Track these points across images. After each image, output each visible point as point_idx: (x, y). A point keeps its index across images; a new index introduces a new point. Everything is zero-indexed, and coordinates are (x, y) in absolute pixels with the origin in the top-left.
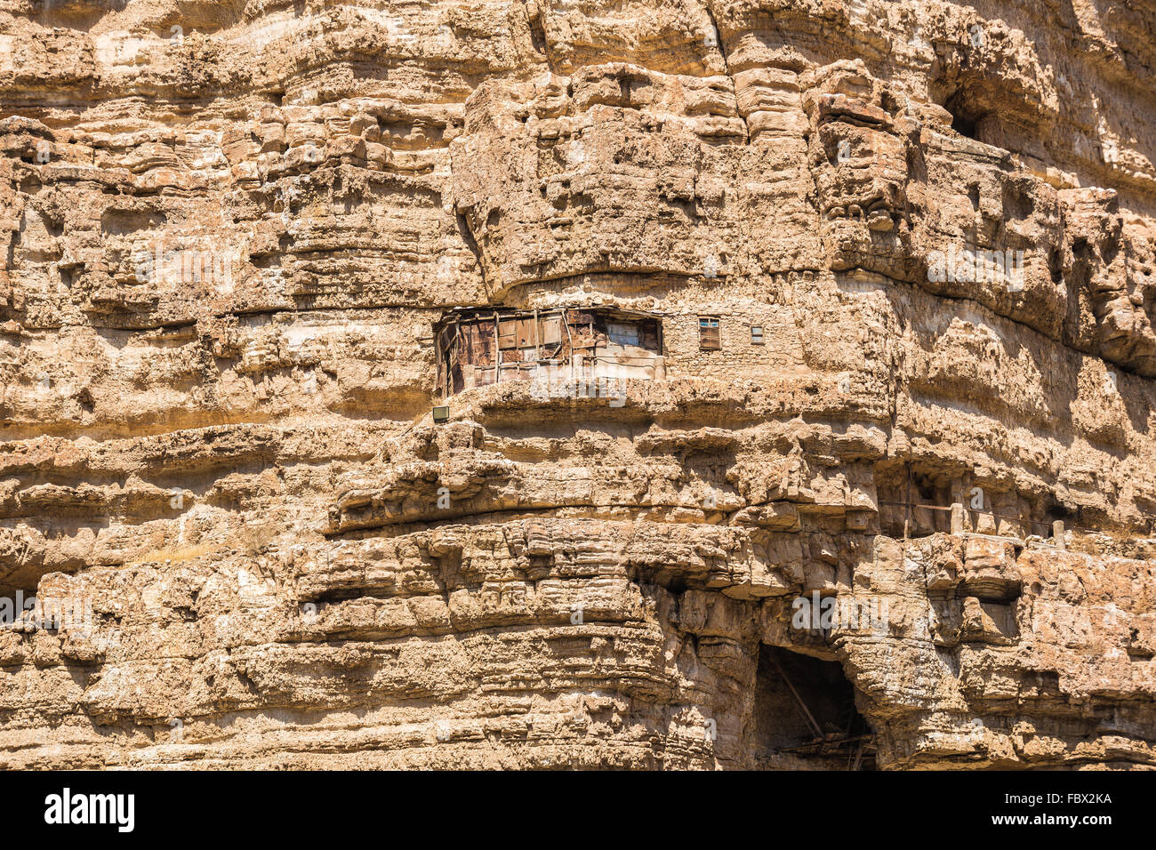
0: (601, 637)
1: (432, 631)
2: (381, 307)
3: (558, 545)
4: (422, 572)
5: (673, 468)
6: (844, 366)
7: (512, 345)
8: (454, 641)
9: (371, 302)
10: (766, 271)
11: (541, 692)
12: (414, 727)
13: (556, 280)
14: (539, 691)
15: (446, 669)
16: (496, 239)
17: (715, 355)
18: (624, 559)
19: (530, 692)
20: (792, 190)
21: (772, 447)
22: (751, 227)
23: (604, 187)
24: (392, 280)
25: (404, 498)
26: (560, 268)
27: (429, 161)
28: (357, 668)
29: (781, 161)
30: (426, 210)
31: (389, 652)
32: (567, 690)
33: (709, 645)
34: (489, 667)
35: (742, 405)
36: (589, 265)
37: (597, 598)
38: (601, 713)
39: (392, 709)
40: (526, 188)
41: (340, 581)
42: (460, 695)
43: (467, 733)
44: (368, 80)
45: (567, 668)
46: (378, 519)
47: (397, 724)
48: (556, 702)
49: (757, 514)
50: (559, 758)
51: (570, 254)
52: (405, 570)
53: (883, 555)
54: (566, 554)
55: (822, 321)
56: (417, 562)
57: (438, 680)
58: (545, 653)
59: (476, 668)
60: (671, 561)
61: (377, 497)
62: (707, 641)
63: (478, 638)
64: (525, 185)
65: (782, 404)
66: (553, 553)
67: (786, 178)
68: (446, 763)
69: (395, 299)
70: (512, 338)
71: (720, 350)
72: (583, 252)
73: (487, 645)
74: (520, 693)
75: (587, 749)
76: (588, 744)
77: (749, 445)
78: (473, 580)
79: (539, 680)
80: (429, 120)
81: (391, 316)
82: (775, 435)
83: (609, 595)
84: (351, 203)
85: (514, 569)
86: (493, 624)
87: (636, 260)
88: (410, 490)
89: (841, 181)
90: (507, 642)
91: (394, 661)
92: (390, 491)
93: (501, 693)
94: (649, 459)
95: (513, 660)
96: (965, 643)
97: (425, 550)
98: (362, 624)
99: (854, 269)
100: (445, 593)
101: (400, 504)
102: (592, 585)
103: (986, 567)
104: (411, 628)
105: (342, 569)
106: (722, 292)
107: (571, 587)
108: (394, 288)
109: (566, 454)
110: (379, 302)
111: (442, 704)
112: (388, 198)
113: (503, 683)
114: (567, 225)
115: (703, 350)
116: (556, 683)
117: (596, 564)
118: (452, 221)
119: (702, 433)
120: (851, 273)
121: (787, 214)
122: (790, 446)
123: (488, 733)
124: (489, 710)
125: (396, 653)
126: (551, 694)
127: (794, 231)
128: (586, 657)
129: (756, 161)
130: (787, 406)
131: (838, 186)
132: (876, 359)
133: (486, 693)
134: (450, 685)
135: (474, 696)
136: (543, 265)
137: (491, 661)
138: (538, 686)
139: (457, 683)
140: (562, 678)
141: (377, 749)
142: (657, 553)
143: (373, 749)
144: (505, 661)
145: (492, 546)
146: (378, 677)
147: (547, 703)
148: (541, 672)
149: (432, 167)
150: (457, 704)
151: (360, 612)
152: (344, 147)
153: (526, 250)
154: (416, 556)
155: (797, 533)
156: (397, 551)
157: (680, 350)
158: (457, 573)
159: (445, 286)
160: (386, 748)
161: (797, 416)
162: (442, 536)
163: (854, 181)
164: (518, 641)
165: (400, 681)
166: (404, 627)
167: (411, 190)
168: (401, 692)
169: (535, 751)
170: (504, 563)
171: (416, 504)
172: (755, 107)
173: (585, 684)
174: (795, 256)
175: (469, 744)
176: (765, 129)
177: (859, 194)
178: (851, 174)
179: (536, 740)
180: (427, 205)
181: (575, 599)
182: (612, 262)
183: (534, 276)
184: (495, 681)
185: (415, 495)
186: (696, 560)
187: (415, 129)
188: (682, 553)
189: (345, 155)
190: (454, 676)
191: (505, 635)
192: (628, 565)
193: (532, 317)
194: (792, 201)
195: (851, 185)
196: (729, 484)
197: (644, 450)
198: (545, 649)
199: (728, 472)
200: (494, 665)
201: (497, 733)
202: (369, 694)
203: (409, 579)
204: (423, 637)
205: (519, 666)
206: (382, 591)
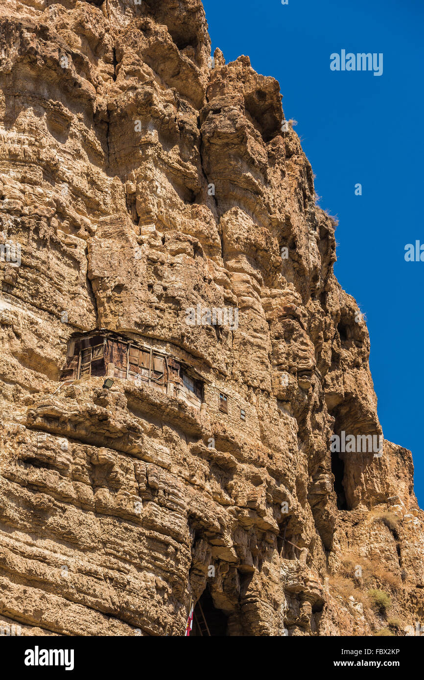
0: (173, 546)
1: (83, 505)
2: (45, 310)
3: (162, 485)
4: (85, 470)
5: (206, 468)
6: (280, 450)
7: (137, 363)
8: (93, 516)
9: (40, 304)
10: (245, 383)
11: (135, 565)
12: (65, 558)
13: (150, 338)
14: (134, 564)
15: (88, 531)
16: (116, 301)
17: (225, 416)
18: (188, 508)
19: (130, 563)
20: (264, 346)
21: (250, 479)
22: (240, 356)
23: (188, 299)
24: (55, 297)
25: (80, 423)
26: (157, 333)
27: (75, 242)
28: (42, 510)
29: (259, 328)
30: (67, 268)
31: (61, 508)
32: (147, 569)
33: (196, 575)
34: (113, 539)
35: (240, 448)
36: (173, 338)
37: (176, 524)
38: (161, 590)
39: (53, 543)
40: (139, 281)
41: (45, 455)
42: (93, 549)
43: (96, 572)
44: (47, 183)
45: (153, 557)
46: (60, 428)
47: (55, 552)
48: (142, 574)
49: (239, 512)
50: (139, 607)
51: (163, 327)
52: (76, 464)
53: (275, 561)
54: (164, 491)
55: (271, 422)
56: (84, 462)
57: (83, 535)
58: (144, 543)
59: (105, 537)
60: (206, 519)
61: (66, 415)
62: (197, 572)
63: (109, 520)
64: (140, 279)
65: (259, 457)
66: (159, 488)
67: (261, 338)
68: (83, 586)
69: (52, 308)
70: (136, 359)
71: (227, 414)
72: (170, 329)
73: (115, 526)
74: (125, 561)
75: (153, 608)
76: (153, 605)
77: (241, 472)
78: (115, 486)
79: (136, 558)
80: (74, 220)
81: (49, 318)
82: (253, 473)
83: (180, 524)
84: (40, 244)
85: (136, 488)
86: (121, 515)
87: (195, 346)
88: (87, 419)
89: (291, 352)
90: (126, 528)
91: (62, 514)
92: (76, 415)
93: (116, 557)
94: (196, 457)
95: (126, 541)
96: (298, 626)
97: (90, 457)
98: (50, 485)
99: (287, 401)
100: (95, 487)
101: (76, 424)
102: (173, 515)
103: (317, 588)
104: (74, 499)
105: (47, 448)
106: (223, 384)
107: (163, 511)
108: (54, 302)
109: (156, 436)
110: (45, 307)
111: (80, 550)
112: (54, 252)
113: (118, 552)
114: (162, 310)
115: (221, 410)
116: (144, 564)
117: (177, 504)
118: (83, 280)
119: (227, 455)
120: (285, 403)
121: (259, 357)
122: (262, 483)
123: (106, 578)
124: (108, 564)
125: (64, 510)
126: (140, 569)
127: (261, 368)
128: (163, 555)
129: (246, 322)
130: (261, 460)
131: (288, 354)
132: (293, 454)
133: (107, 554)
134: (89, 541)
135: (99, 553)
136: (148, 327)
137: (115, 536)
138: (135, 561)
139: (93, 541)
140: (148, 562)
141: (45, 562)
142: (202, 511)
143: (42, 561)
144: (122, 539)
145: (127, 470)
146: (51, 520)
147: (137, 573)
148: (139, 554)
149: (76, 246)
150: (90, 554)
151: (51, 478)
152: (46, 212)
153: (139, 314)
154: (84, 459)
155: (247, 531)
156: (74, 452)
157: (211, 406)
158: (105, 478)
159: (77, 314)
160: (49, 564)
161: (264, 467)
162: (105, 453)
163: (297, 355)
164: (131, 531)
165: (63, 528)
166: (71, 497)
167: (64, 253)
168: (61, 534)
169: (128, 598)
170: (132, 483)
171: (86, 429)
172: (246, 294)
173: (158, 570)
174: (262, 381)
175: (95, 580)
176: (252, 308)
177: (298, 363)
178: (298, 351)
179: (130, 592)
180: (69, 265)
181: (165, 519)
182: (185, 342)
183: (140, 330)
184: (114, 549)
185: (88, 423)
186: (217, 524)
187: (66, 221)
188: (212, 517)
189: (45, 216)
190: (93, 537)
191: (126, 525)
192: (189, 512)
193: (149, 353)
194: (262, 351)
195: (296, 357)
196: (228, 489)
197: (194, 451)
198: (145, 541)
199: (230, 482)
200: (116, 540)
201: (111, 579)
202: (43, 528)
203: (77, 470)
204: (78, 507)
205: (128, 545)
206: (62, 470)
